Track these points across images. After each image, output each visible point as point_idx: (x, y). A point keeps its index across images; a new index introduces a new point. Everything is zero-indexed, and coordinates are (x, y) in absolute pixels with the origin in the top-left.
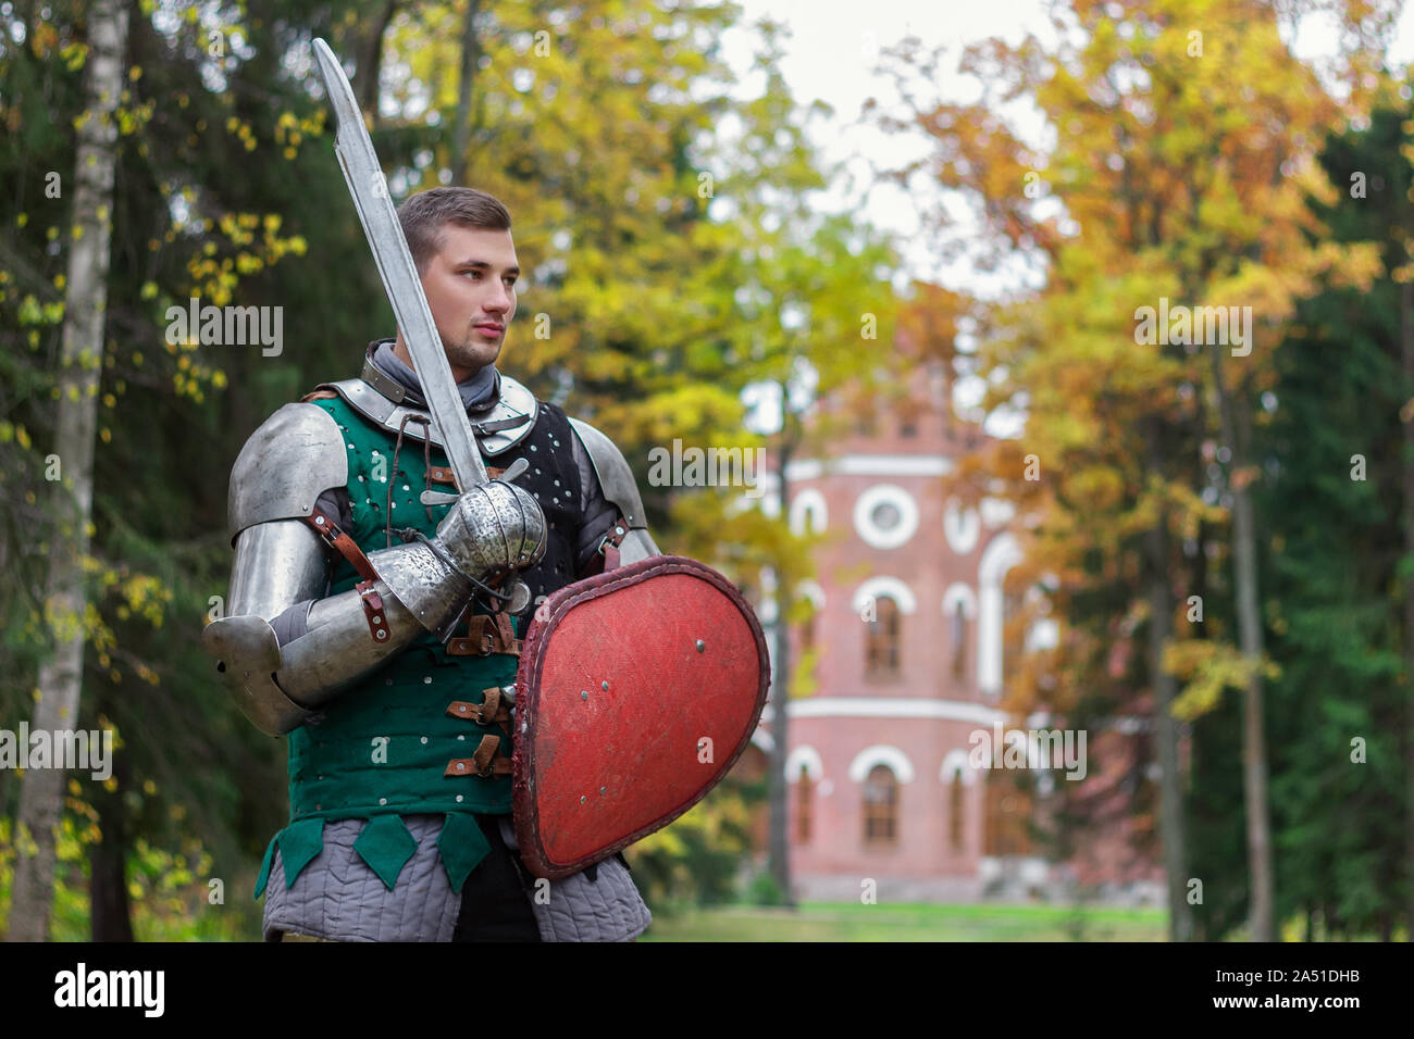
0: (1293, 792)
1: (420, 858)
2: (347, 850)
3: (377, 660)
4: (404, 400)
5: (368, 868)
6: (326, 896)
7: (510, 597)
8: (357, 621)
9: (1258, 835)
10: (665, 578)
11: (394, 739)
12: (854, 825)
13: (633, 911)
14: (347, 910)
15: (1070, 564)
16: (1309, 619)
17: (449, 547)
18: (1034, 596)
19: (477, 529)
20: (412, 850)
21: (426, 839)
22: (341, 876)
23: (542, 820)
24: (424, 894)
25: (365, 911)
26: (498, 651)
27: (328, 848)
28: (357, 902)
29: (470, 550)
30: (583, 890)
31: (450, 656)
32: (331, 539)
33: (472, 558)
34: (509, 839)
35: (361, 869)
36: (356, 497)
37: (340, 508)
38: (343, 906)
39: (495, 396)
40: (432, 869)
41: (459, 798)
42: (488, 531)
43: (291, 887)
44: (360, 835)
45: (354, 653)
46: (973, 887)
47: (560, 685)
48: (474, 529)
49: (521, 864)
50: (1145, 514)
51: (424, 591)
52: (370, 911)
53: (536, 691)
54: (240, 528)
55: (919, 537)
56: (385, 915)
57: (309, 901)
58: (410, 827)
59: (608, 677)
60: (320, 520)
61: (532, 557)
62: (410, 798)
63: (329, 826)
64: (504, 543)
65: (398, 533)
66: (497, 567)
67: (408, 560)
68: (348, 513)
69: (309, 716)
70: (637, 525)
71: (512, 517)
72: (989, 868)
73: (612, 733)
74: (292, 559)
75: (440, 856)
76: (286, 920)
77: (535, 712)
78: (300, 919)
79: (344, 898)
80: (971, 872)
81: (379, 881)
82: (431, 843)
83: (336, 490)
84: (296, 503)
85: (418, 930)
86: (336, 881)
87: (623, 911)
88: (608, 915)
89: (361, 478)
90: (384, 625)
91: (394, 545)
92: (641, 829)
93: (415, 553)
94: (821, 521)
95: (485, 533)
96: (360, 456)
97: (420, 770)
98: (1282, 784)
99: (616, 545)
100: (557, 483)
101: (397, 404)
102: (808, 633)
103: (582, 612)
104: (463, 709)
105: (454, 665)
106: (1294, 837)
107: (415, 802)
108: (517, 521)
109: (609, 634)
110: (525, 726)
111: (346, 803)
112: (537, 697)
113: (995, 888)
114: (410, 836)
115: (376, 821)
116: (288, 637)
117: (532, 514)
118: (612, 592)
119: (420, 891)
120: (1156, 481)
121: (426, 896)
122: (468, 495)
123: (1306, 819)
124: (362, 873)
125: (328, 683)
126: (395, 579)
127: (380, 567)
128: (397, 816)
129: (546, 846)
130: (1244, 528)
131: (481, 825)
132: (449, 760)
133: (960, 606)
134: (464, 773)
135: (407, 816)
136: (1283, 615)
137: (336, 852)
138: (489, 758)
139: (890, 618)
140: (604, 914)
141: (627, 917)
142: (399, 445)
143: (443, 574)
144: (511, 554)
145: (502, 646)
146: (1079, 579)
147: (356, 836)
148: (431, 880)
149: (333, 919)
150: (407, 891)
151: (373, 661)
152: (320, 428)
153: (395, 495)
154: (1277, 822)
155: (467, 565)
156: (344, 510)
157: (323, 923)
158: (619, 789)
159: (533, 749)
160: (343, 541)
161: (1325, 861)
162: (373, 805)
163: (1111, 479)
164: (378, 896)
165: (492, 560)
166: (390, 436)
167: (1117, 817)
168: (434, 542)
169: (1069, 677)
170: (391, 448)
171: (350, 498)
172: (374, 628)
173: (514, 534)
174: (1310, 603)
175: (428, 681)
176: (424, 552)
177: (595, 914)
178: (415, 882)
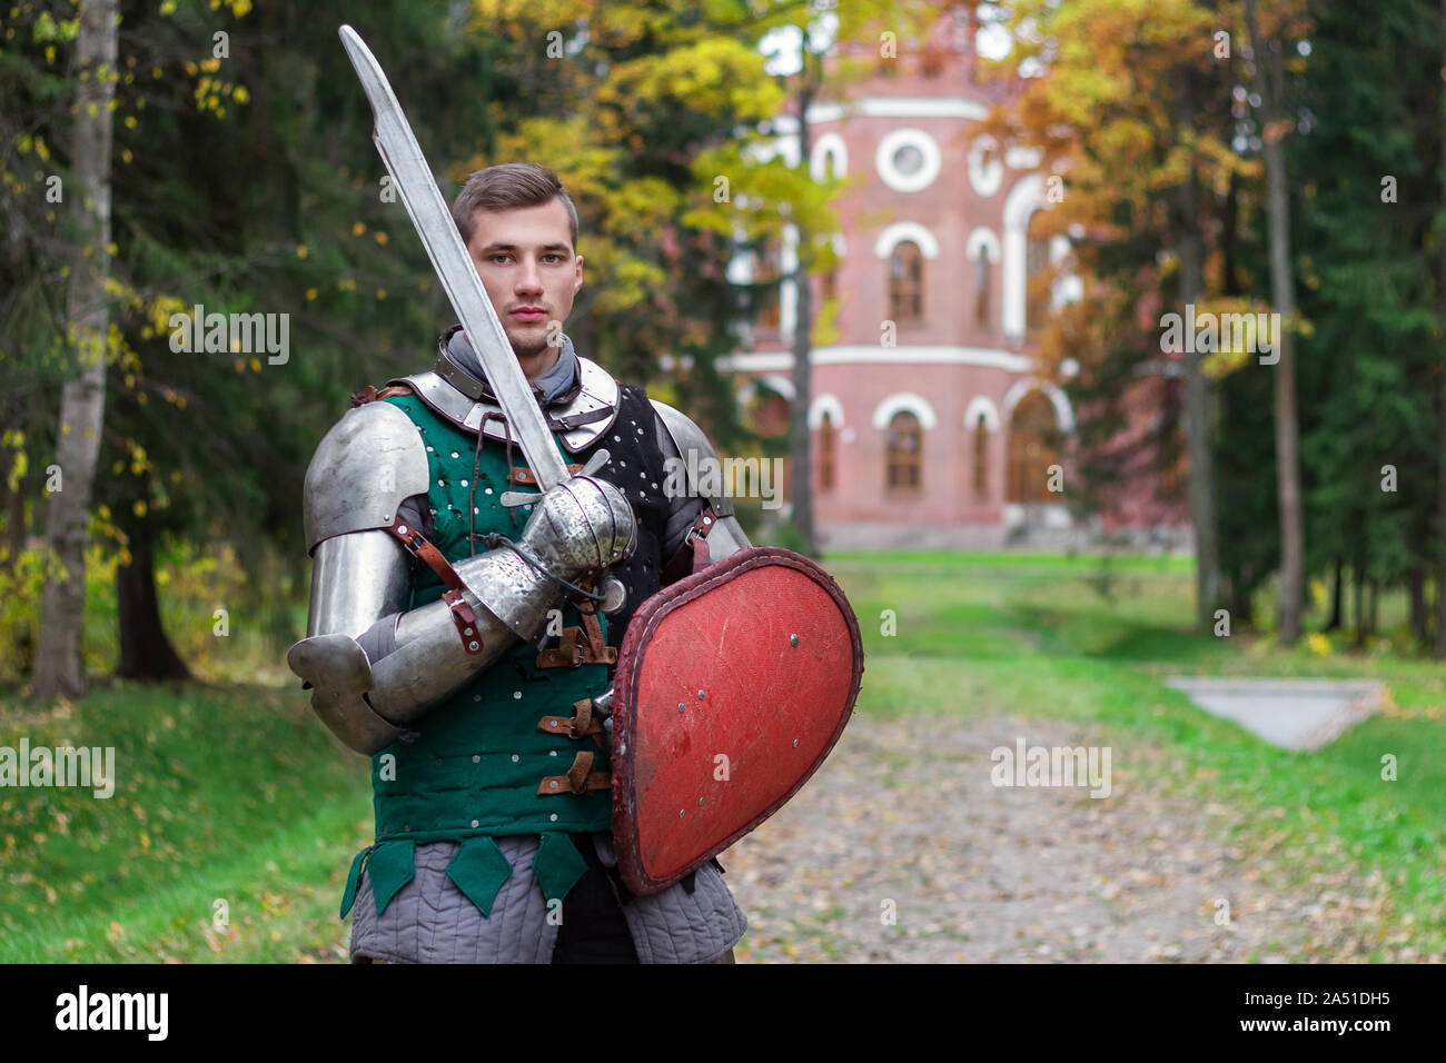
0: (1325, 450)
1: (514, 881)
2: (439, 875)
3: (471, 672)
4: (482, 396)
5: (461, 894)
6: (419, 924)
7: (604, 597)
8: (448, 633)
9: (1289, 493)
10: (756, 572)
11: (485, 758)
12: (877, 472)
13: (730, 919)
14: (442, 940)
15: (1098, 217)
16: (1342, 274)
17: (537, 551)
18: (1060, 248)
19: (565, 530)
20: (507, 871)
21: (520, 861)
22: (434, 903)
23: (642, 839)
24: (521, 918)
25: (460, 941)
26: (589, 661)
27: (420, 873)
28: (452, 931)
29: (559, 552)
30: (680, 904)
31: (540, 669)
32: (414, 548)
33: (563, 560)
34: (605, 857)
35: (452, 896)
36: (437, 503)
37: (421, 514)
38: (437, 935)
39: (576, 385)
40: (527, 893)
41: (554, 817)
42: (576, 531)
43: (382, 914)
44: (452, 860)
45: (447, 668)
46: (997, 534)
47: (657, 700)
48: (561, 530)
49: (621, 884)
50: (1176, 167)
51: (517, 600)
52: (466, 941)
53: (633, 710)
54: (319, 540)
55: (942, 180)
56: (481, 944)
57: (403, 929)
58: (503, 849)
59: (705, 685)
60: (402, 530)
61: (624, 553)
62: (503, 819)
63: (418, 849)
64: (594, 541)
65: (481, 539)
66: (589, 567)
67: (496, 569)
68: (429, 519)
69: (403, 734)
70: (725, 514)
71: (600, 516)
72: (1013, 514)
73: (710, 743)
74: (376, 570)
75: (535, 878)
76: (378, 948)
77: (633, 732)
78: (393, 948)
79: (439, 927)
80: (996, 518)
81: (473, 908)
82: (527, 865)
83: (417, 497)
84: (377, 512)
85: (516, 956)
86: (430, 909)
87: (720, 922)
88: (705, 928)
89: (441, 483)
90: (476, 636)
91: (479, 552)
92: (738, 830)
93: (503, 560)
94: (841, 166)
95: (574, 534)
96: (441, 460)
97: (511, 790)
98: (1313, 441)
99: (703, 536)
100: (643, 475)
101: (475, 401)
102: (830, 281)
103: (675, 620)
104: (554, 723)
105: (545, 678)
106: (1324, 496)
107: (509, 823)
108: (604, 518)
109: (703, 640)
110: (623, 747)
111: (437, 825)
112: (635, 716)
113: (1019, 534)
114: (503, 859)
115: (469, 844)
116: (377, 656)
117: (620, 509)
118: (703, 594)
119: (517, 916)
120: (1187, 135)
121: (523, 921)
122: (552, 494)
123: (1336, 479)
124: (456, 901)
125: (421, 699)
126: (486, 591)
127: (468, 579)
128: (490, 838)
129: (647, 865)
130: (1277, 179)
131: (578, 845)
132: (542, 778)
133: (984, 249)
134: (559, 791)
135: (499, 839)
136: (1316, 271)
137: (429, 877)
138: (584, 778)
139: (911, 262)
140: (700, 928)
141: (723, 927)
142: (479, 446)
143: (534, 580)
144: (602, 555)
145: (593, 655)
146: (1107, 232)
147: (447, 861)
148: (527, 904)
149: (428, 949)
150: (502, 917)
151: (467, 674)
152: (398, 431)
153: (478, 498)
154: (1308, 479)
155: (557, 568)
156: (425, 517)
157: (416, 953)
158: (717, 797)
159: (633, 770)
160: (428, 551)
161: (1356, 519)
162: (464, 828)
163: (1142, 134)
164: (473, 924)
165: (584, 561)
166: (470, 436)
167: (1143, 471)
168: (521, 547)
169: (1096, 332)
170: (471, 449)
171: (432, 506)
172: (466, 640)
173: (604, 532)
174: (1343, 258)
175: (518, 696)
176: (511, 557)
177: (692, 928)
178: (512, 906)
